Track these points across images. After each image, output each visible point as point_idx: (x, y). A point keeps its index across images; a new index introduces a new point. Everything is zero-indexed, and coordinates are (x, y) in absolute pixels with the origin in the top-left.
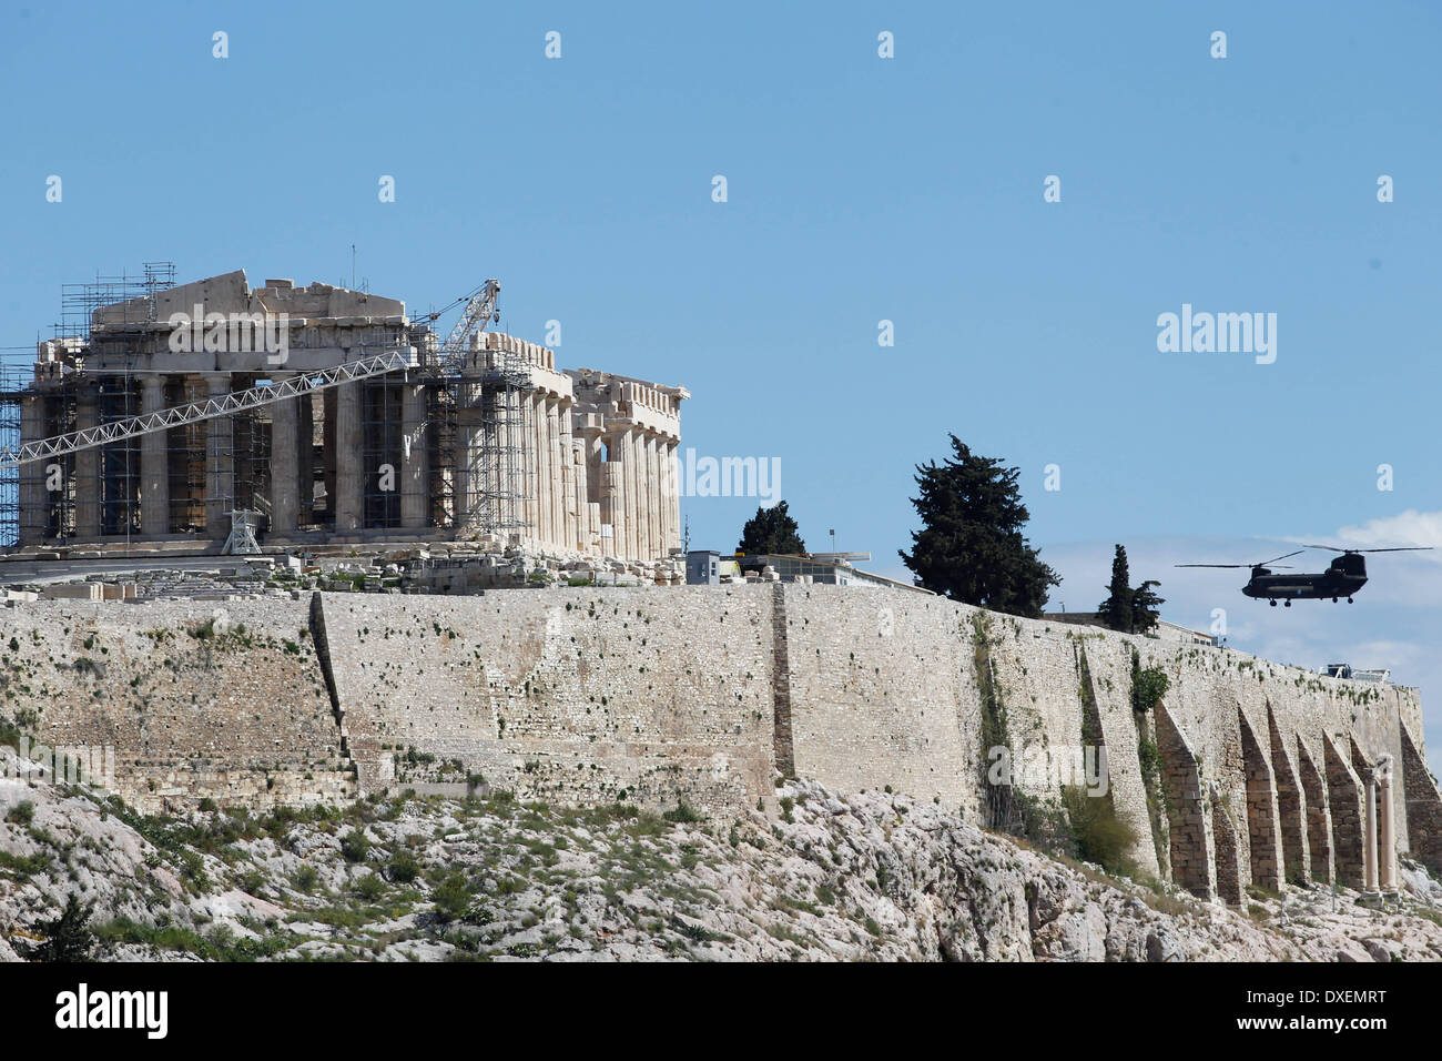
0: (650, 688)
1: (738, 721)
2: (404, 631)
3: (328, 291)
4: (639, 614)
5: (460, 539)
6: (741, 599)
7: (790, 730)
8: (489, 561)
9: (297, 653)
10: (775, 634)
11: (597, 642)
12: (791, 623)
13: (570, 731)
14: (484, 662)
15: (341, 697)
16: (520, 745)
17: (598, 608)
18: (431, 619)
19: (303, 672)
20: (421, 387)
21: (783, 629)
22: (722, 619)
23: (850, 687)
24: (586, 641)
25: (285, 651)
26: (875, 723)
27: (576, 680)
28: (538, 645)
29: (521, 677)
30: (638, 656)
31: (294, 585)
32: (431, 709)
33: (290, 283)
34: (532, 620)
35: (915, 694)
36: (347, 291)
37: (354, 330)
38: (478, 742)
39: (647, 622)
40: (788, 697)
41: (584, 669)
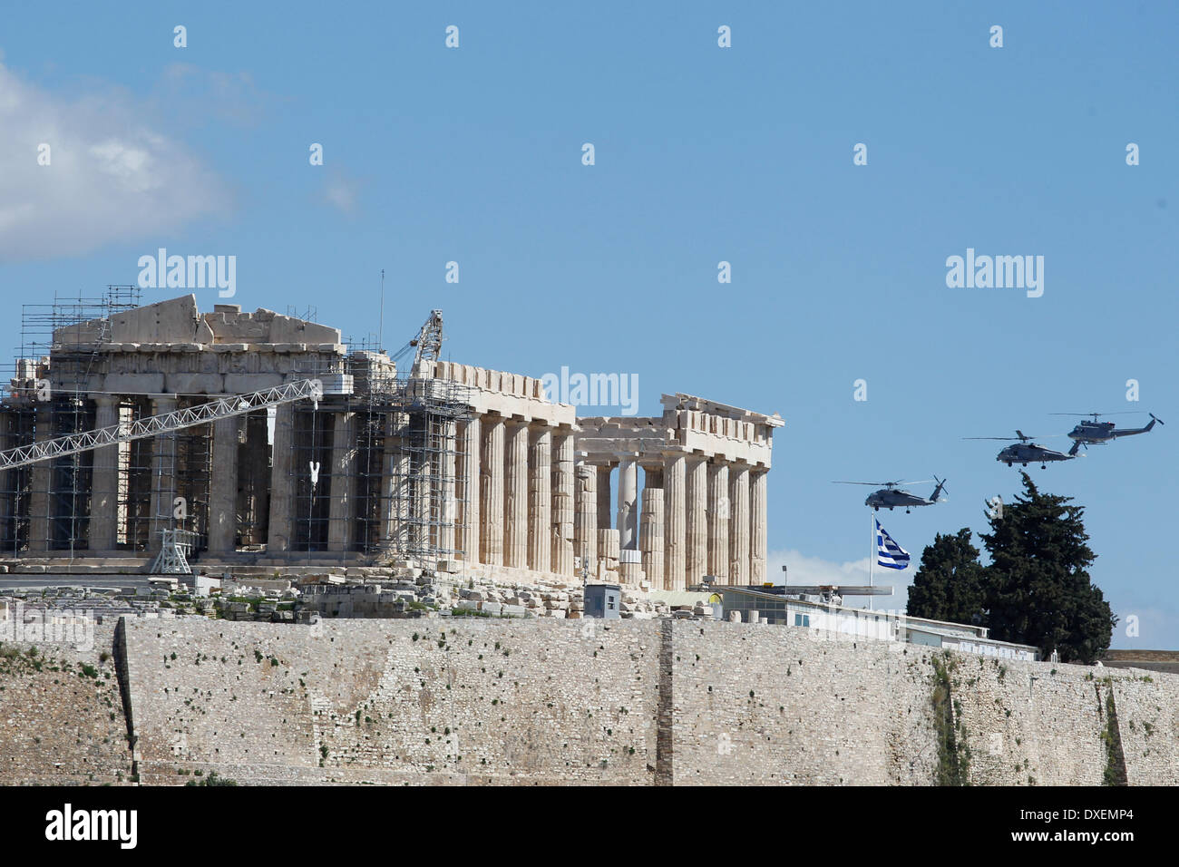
0: (503, 720)
1: (605, 755)
2: (219, 657)
3: (269, 318)
4: (497, 646)
5: (377, 564)
6: (621, 634)
7: (670, 766)
8: (374, 589)
9: (95, 676)
10: (661, 669)
11: (445, 673)
12: (679, 659)
13: (404, 760)
14: (309, 690)
15: (136, 722)
16: (342, 774)
17: (449, 640)
18: (252, 647)
19: (97, 696)
20: (353, 414)
21: (669, 664)
22: (595, 654)
23: (747, 725)
24: (432, 671)
25: (80, 675)
26: (775, 763)
27: (416, 712)
28: (375, 674)
29: (352, 706)
30: (492, 688)
31: (188, 606)
32: (242, 735)
33: (236, 308)
34: (371, 649)
35: (829, 734)
36: (288, 318)
37: (292, 356)
38: (292, 770)
39: (506, 654)
40: (671, 732)
41: (426, 700)
